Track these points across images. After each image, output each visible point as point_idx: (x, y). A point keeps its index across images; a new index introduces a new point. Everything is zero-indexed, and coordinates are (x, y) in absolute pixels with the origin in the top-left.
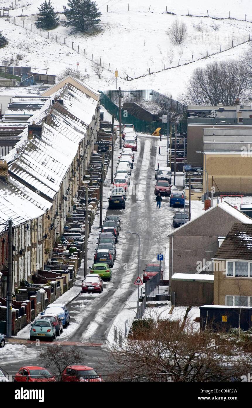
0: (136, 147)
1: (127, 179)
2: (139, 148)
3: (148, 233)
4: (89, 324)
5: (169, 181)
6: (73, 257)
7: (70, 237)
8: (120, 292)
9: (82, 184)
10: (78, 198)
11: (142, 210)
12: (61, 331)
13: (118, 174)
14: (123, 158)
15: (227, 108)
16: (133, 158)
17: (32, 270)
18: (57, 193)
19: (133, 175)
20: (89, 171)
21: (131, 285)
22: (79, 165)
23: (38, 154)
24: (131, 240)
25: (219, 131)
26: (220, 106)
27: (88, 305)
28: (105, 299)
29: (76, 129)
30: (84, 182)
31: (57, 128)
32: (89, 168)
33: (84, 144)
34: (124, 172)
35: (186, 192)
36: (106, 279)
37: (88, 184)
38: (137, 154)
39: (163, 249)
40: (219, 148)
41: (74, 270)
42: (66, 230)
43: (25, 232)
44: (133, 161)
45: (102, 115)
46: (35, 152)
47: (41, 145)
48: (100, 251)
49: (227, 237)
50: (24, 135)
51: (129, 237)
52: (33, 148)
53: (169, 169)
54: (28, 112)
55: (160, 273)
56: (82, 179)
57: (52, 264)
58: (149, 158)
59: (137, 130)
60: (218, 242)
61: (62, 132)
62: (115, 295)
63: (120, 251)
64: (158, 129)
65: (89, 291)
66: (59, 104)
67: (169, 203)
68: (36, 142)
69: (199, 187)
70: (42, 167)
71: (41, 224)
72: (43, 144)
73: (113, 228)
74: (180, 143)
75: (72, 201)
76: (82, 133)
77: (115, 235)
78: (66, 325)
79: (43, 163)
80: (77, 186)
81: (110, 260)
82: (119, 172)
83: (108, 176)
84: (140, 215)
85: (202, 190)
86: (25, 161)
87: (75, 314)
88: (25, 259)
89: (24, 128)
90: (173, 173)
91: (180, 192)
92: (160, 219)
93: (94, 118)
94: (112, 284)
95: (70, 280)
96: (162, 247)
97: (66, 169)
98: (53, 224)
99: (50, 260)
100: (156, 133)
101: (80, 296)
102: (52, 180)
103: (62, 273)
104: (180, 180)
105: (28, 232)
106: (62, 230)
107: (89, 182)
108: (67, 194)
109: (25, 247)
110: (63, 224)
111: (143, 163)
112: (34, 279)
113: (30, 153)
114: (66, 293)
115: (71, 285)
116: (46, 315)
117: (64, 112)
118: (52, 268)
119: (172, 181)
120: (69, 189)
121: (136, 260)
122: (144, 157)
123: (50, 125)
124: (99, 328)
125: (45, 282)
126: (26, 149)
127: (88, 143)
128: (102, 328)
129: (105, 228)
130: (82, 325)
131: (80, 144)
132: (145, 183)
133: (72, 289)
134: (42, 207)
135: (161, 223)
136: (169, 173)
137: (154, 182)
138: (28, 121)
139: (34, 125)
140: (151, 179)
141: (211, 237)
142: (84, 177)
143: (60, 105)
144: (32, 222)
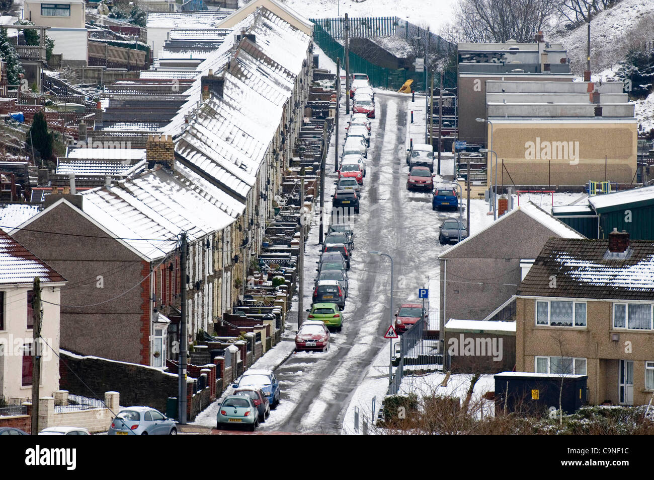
0: (373, 112)
1: (361, 165)
2: (378, 114)
3: (400, 253)
4: (311, 402)
5: (431, 166)
6: (279, 293)
7: (273, 260)
8: (358, 350)
9: (289, 173)
10: (283, 196)
11: (388, 215)
12: (267, 415)
13: (346, 156)
14: (354, 131)
15: (523, 47)
16: (369, 130)
17: (215, 315)
18: (252, 187)
19: (370, 157)
20: (298, 151)
21: (376, 339)
22: (283, 142)
23: (219, 124)
24: (372, 265)
25: (512, 86)
26: (512, 44)
27: (308, 372)
28: (335, 361)
29: (277, 83)
30: (291, 169)
31: (247, 81)
32: (297, 146)
33: (290, 107)
34: (357, 153)
35: (460, 186)
36: (334, 328)
37: (298, 173)
38: (375, 123)
39: (425, 280)
40: (514, 112)
41: (282, 314)
42: (265, 247)
43: (204, 251)
44: (369, 134)
45: (316, 60)
46: (214, 120)
47: (222, 109)
48: (322, 283)
49: (538, 260)
50: (195, 92)
51: (368, 260)
52: (211, 113)
53: (430, 148)
54: (197, 55)
55: (424, 319)
56: (288, 164)
57: (246, 304)
58: (395, 129)
59: (374, 82)
60: (519, 270)
61: (255, 88)
62: (351, 354)
63: (354, 284)
64: (409, 83)
65: (308, 349)
66: (248, 41)
67: (431, 204)
68: (215, 104)
69: (480, 177)
70: (226, 145)
71: (229, 240)
72: (226, 108)
73: (342, 245)
74: (446, 105)
75: (274, 201)
76: (288, 89)
77: (346, 257)
78: (274, 405)
79: (227, 139)
80: (281, 176)
81: (339, 297)
82: (348, 153)
83: (330, 160)
84: (385, 224)
85: (484, 182)
86: (199, 135)
87: (288, 387)
88: (203, 296)
89: (192, 81)
90: (436, 154)
91: (450, 186)
92: (417, 231)
93: (305, 64)
94: (345, 337)
95: (277, 330)
96: (423, 276)
97: (264, 149)
98: (247, 239)
99: (241, 298)
100: (405, 88)
101: (292, 357)
102: (243, 167)
103: (263, 319)
104: (448, 166)
105: (209, 252)
106: (259, 249)
107: (299, 169)
108: (266, 189)
109: (204, 276)
110: (260, 239)
111: (386, 138)
112: (218, 328)
113: (206, 123)
114: (271, 351)
115: (277, 338)
116: (241, 388)
117: (258, 55)
118: (246, 311)
119: (435, 168)
120: (268, 182)
121: (382, 298)
122: (387, 127)
123: (236, 76)
124: (327, 410)
125: (236, 333)
126: (200, 116)
127: (297, 105)
128: (333, 410)
129: (329, 245)
130: (299, 404)
131: (285, 107)
132: (391, 171)
133: (279, 345)
134: (229, 211)
135: (420, 236)
136: (430, 155)
137: (406, 170)
138: (198, 69)
139: (210, 76)
140: (399, 164)
141: (508, 260)
142: (291, 161)
143: (251, 43)
144: (214, 236)
